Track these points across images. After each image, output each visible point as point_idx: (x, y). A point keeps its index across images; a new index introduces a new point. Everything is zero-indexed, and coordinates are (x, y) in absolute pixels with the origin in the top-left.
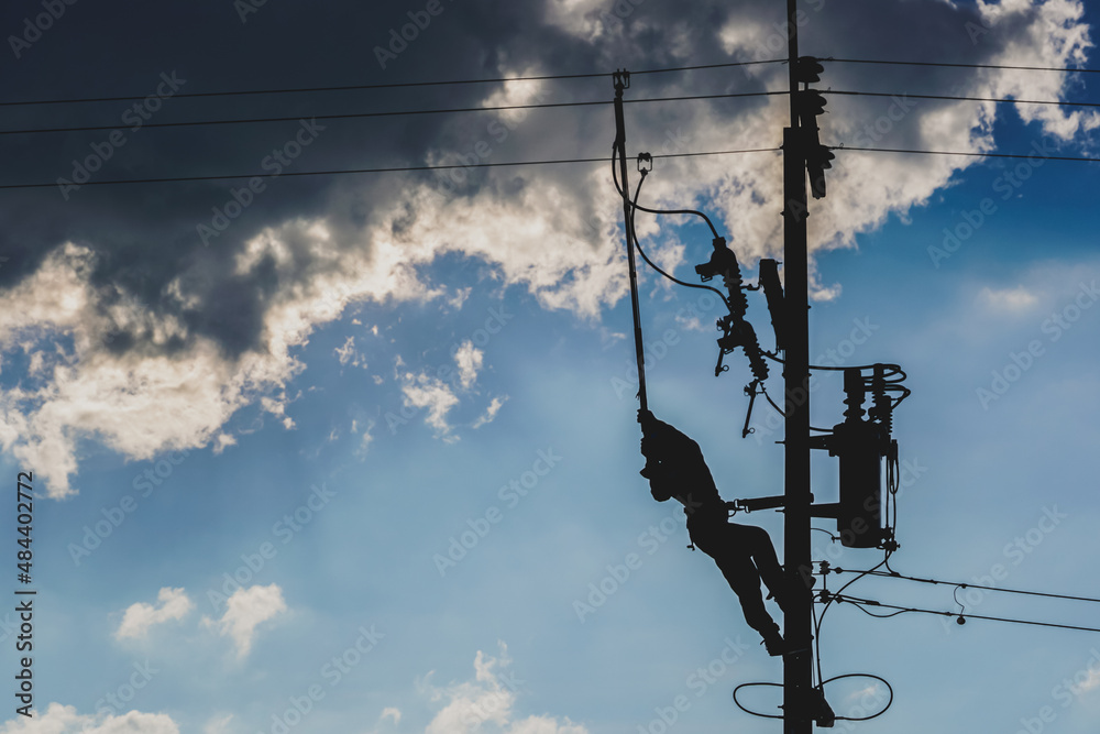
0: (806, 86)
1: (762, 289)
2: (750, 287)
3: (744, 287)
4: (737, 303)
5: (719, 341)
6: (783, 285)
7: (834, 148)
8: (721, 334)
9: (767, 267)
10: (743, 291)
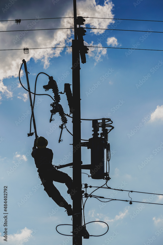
0: (80, 26)
1: (65, 93)
2: (61, 93)
3: (59, 93)
4: (57, 98)
5: (51, 111)
6: (72, 93)
7: (89, 47)
8: (52, 108)
9: (67, 86)
10: (59, 94)
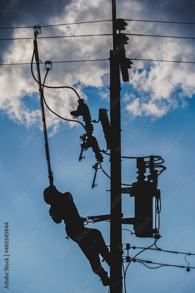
0: (120, 32)
1: (100, 122)
2: (95, 121)
3: (92, 121)
4: (89, 128)
5: (81, 145)
6: (110, 121)
7: (132, 59)
8: (82, 142)
9: (102, 112)
10: (92, 123)
